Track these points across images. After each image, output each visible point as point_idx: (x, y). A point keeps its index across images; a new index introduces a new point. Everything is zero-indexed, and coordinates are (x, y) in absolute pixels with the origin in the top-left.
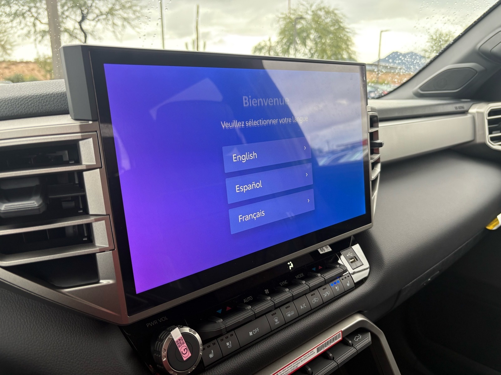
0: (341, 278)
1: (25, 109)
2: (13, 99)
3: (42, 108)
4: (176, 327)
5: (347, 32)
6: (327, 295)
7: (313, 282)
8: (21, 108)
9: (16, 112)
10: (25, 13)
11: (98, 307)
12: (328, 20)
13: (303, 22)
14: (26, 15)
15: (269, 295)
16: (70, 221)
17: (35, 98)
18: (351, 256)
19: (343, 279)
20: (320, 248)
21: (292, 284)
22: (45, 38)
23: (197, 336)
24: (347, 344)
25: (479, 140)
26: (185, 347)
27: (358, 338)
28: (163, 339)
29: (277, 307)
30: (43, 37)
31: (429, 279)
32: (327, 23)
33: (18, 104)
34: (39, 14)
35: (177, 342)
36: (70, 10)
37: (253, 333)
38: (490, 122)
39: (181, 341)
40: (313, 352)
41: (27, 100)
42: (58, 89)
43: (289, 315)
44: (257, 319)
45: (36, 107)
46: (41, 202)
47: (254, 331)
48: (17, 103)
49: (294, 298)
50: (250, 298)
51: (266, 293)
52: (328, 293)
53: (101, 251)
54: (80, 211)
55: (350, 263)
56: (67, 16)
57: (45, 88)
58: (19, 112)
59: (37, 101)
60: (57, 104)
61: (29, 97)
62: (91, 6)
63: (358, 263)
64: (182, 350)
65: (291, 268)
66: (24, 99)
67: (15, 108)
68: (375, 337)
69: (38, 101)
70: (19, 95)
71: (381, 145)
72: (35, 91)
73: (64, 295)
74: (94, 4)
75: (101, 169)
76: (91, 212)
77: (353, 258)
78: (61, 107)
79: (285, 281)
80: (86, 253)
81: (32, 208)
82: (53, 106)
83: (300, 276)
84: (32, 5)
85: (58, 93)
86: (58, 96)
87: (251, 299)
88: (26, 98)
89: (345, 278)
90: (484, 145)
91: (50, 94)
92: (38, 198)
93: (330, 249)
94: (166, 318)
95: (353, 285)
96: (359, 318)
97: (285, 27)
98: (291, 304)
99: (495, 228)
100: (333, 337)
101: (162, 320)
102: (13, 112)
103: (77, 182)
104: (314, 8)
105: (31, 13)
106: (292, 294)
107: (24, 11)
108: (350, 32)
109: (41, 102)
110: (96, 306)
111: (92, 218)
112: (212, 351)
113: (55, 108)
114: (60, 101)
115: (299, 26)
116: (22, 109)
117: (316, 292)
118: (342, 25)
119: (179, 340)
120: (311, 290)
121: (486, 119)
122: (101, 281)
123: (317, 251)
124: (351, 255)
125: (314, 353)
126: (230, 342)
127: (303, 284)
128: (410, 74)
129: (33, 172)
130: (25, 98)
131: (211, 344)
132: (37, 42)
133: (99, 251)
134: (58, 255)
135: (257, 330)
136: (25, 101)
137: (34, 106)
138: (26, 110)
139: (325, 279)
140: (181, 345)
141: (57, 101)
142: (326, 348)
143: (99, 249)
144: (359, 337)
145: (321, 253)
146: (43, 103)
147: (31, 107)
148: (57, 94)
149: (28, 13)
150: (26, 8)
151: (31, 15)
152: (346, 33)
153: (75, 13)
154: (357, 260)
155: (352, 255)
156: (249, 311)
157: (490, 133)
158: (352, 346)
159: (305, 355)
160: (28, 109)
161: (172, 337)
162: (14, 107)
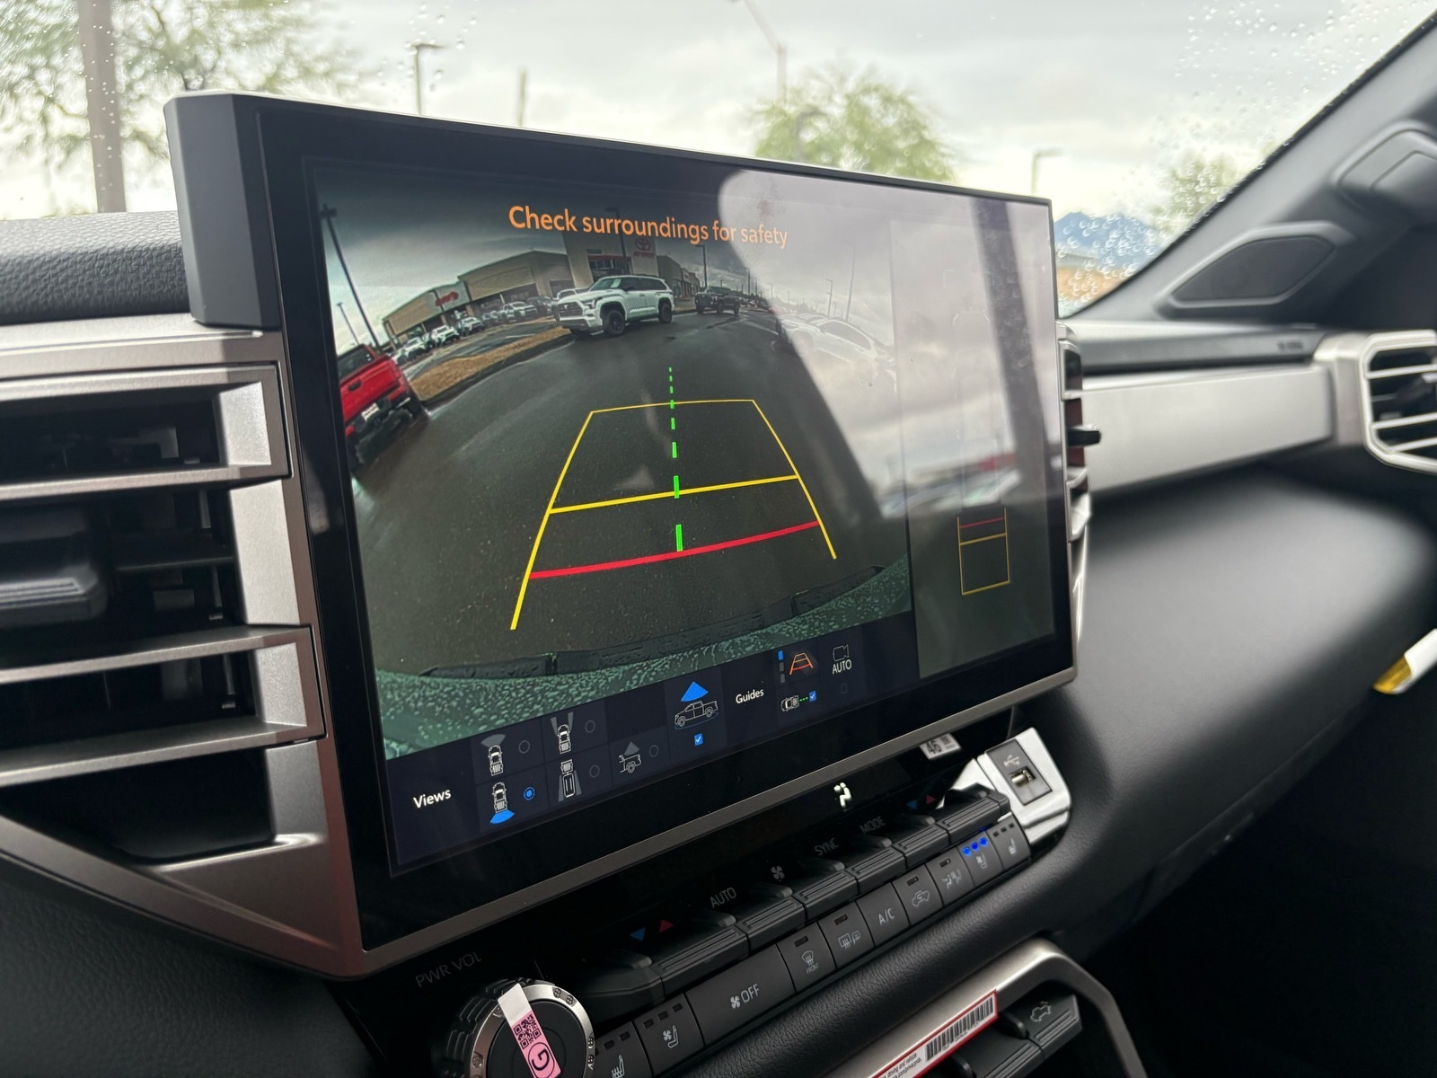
0: (991, 831)
1: (47, 295)
2: (10, 263)
3: (100, 293)
4: (514, 984)
5: (943, 155)
6: (954, 881)
7: (915, 844)
8: (34, 291)
9: (18, 303)
10: (17, 83)
11: (268, 923)
12: (891, 121)
13: (821, 124)
14: (18, 90)
15: (785, 883)
16: (185, 645)
17: (80, 262)
18: (1017, 766)
19: (996, 834)
20: (926, 742)
21: (853, 849)
22: (74, 155)
23: (578, 1009)
24: (1013, 1033)
25: (1345, 437)
26: (543, 1047)
27: (1041, 1012)
28: (473, 1024)
29: (811, 918)
30: (68, 152)
31: (1228, 838)
32: (886, 131)
33: (26, 278)
34: (58, 87)
35: (518, 1030)
36: (152, 78)
37: (741, 1001)
38: (1377, 387)
39: (530, 1027)
40: (916, 1059)
41: (54, 268)
42: (151, 236)
43: (846, 944)
44: (753, 957)
45: (81, 288)
46: (93, 582)
47: (745, 995)
48: (21, 276)
49: (860, 892)
50: (728, 893)
51: (776, 877)
52: (957, 875)
53: (283, 741)
54: (213, 616)
55: (1015, 787)
56: (142, 97)
57: (109, 234)
58: (29, 302)
59: (85, 271)
60: (148, 281)
61: (62, 258)
62: (213, 69)
63: (1037, 788)
64: (534, 1056)
65: (846, 801)
66: (44, 263)
67: (16, 289)
68: (1089, 1012)
69: (89, 269)
70: (28, 251)
71: (1094, 437)
72: (78, 240)
73: (158, 884)
74: (222, 64)
75: (287, 481)
76: (253, 616)
77: (1022, 773)
78: (161, 292)
79: (831, 841)
80: (235, 748)
81: (66, 601)
82: (135, 285)
83: (874, 825)
84: (39, 60)
85: (152, 247)
86: (151, 258)
87: (732, 895)
88: (49, 262)
89: (1004, 830)
90: (1361, 452)
91: (126, 250)
92: (84, 568)
93: (954, 746)
94: (475, 958)
95: (1027, 852)
96: (1041, 954)
97: (771, 138)
98: (851, 911)
99: (1399, 689)
100: (971, 1011)
101: (462, 963)
102: (9, 304)
103: (206, 524)
104: (850, 86)
105: (36, 84)
106: (856, 879)
107: (14, 79)
108: (950, 156)
109: (98, 273)
110: (262, 917)
111: (255, 637)
112: (621, 1060)
113: (140, 293)
114: (157, 273)
115: (808, 136)
116: (38, 294)
117: (922, 873)
118: (926, 134)
119: (524, 1022)
120: (910, 865)
121: (1365, 376)
122: (279, 838)
123: (917, 753)
124: (1016, 761)
125: (919, 1060)
126: (675, 1030)
127: (884, 848)
128: (1144, 254)
129: (71, 486)
130: (47, 259)
131: (615, 1035)
132: (52, 166)
133: (274, 742)
134: (144, 753)
135: (752, 990)
136: (48, 269)
137: (75, 284)
138: (50, 297)
139: (947, 832)
140: (531, 1040)
141: (149, 272)
142: (952, 1046)
143: (278, 734)
144: (1046, 1010)
145: (931, 756)
146: (105, 277)
147: (66, 289)
148: (148, 250)
149: (26, 84)
150: (21, 70)
151: (35, 91)
152: (940, 158)
153: (166, 86)
154: (1034, 777)
155: (1018, 763)
156: (731, 933)
157: (1377, 418)
158: (1027, 1037)
159: (892, 1069)
160: (56, 295)
161: (502, 1013)
162: (12, 287)
